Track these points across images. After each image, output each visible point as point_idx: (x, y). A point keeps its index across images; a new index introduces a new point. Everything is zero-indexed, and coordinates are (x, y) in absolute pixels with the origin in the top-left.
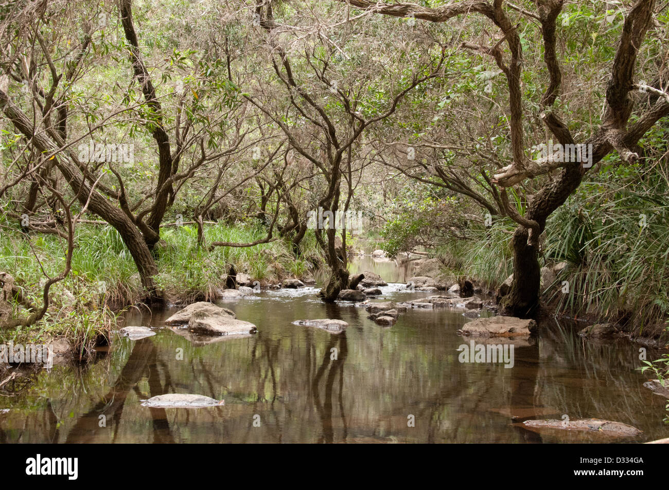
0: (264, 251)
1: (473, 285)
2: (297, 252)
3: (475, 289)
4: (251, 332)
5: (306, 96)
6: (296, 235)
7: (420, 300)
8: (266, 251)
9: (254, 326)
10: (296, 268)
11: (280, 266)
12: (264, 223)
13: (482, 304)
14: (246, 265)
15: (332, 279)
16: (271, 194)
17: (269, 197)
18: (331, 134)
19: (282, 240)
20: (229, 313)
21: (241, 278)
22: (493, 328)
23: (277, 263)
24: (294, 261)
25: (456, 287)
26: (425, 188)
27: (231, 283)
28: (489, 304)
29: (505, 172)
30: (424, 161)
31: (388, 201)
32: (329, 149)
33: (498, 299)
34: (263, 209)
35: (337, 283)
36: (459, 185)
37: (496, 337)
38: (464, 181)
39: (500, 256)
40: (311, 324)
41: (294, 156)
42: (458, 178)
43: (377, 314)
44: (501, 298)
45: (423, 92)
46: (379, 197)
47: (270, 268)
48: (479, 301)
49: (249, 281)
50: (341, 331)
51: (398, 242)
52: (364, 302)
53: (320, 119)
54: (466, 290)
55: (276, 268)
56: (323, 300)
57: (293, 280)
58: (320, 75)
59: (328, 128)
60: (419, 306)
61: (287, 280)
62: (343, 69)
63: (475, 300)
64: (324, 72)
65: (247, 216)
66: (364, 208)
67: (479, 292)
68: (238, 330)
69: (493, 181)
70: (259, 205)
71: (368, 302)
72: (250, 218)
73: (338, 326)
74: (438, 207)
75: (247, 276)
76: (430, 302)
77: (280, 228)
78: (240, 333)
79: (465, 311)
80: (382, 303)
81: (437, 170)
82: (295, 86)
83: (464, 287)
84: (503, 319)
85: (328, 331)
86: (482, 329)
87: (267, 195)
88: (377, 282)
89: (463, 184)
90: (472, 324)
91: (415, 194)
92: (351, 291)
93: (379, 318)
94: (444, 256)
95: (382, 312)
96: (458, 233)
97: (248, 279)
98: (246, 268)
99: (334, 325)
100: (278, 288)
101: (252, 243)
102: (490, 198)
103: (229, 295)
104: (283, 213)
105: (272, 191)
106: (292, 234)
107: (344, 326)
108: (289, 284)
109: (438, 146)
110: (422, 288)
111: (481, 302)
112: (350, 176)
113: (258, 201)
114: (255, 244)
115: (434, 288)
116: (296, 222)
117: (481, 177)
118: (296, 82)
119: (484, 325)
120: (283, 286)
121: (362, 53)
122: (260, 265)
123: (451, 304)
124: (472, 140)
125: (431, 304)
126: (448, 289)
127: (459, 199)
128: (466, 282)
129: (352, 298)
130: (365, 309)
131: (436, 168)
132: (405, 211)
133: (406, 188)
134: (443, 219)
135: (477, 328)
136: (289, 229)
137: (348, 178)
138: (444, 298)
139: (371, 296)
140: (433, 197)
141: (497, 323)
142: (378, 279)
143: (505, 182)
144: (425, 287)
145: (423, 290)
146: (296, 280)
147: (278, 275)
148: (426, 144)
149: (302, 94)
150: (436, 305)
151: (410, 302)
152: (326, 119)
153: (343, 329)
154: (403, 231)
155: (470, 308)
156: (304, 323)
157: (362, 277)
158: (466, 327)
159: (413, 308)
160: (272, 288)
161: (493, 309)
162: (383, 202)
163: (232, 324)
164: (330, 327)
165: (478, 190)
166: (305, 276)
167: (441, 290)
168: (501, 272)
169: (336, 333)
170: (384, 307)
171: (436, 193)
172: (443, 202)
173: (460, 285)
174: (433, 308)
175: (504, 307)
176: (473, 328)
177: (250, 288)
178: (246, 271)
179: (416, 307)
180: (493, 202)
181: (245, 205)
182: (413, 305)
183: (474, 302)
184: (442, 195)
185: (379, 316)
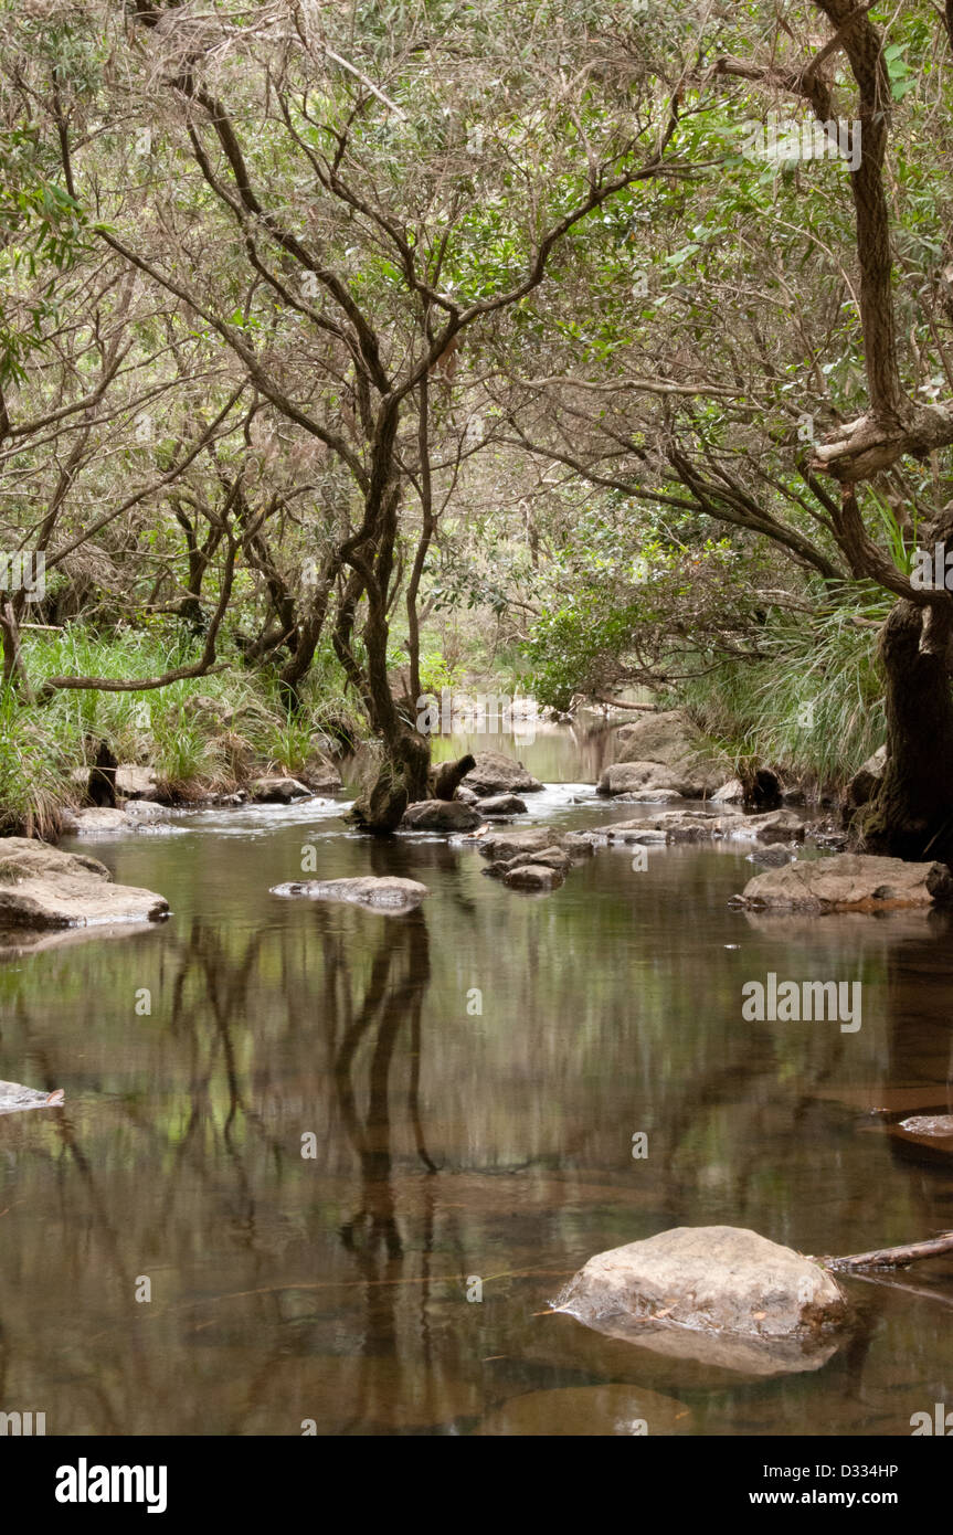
0: (196, 702)
1: (781, 782)
2: (291, 703)
3: (786, 791)
4: (153, 916)
5: (289, 243)
6: (290, 659)
7: (630, 823)
8: (202, 702)
9: (162, 899)
10: (286, 746)
11: (241, 741)
12: (198, 631)
13: (802, 830)
14: (144, 742)
15: (384, 772)
16: (214, 547)
17: (210, 556)
18: (365, 354)
19: (252, 675)
20: (91, 867)
21: (128, 777)
22: (829, 887)
23: (232, 733)
24: (280, 726)
25: (733, 788)
26: (646, 520)
27: (102, 792)
28: (823, 828)
29: (847, 437)
30: (638, 439)
31: (542, 558)
32: (364, 398)
33: (847, 813)
34: (196, 588)
35: (399, 781)
36: (737, 503)
37: (836, 912)
38: (753, 495)
39: (854, 699)
40: (325, 891)
41: (276, 435)
42: (734, 487)
43: (510, 862)
44: (853, 812)
45: (625, 232)
46: (517, 551)
47: (212, 747)
48: (794, 822)
49: (153, 787)
50: (409, 908)
51: (569, 671)
52: (476, 833)
53: (336, 313)
54: (762, 793)
55: (230, 750)
56: (362, 829)
57: (279, 782)
58: (326, 173)
59: (357, 338)
60: (629, 841)
61: (261, 782)
62: (393, 160)
63: (784, 818)
64: (336, 166)
65: (149, 611)
66: (476, 580)
67: (796, 801)
68: (114, 912)
69: (815, 463)
70: (181, 579)
71: (486, 833)
72: (158, 617)
73: (400, 895)
74: (682, 571)
75: (149, 772)
76: (658, 829)
77: (241, 643)
78: (122, 919)
79: (754, 849)
80: (526, 833)
81: (673, 463)
82: (258, 210)
83: (756, 789)
84: (855, 861)
85: (368, 908)
86: (798, 891)
87: (204, 549)
88: (516, 780)
89: (748, 503)
90: (770, 879)
91: (616, 537)
92: (438, 802)
93: (514, 871)
94: (703, 708)
95: (523, 855)
96: (738, 643)
97: (152, 781)
98: (146, 750)
99: (387, 893)
100: (235, 804)
101: (158, 679)
102: (826, 544)
103: (98, 823)
104: (251, 599)
105: (218, 540)
106: (279, 658)
107: (415, 893)
108: (267, 791)
109: (670, 388)
110: (637, 795)
111: (799, 826)
112: (427, 479)
113: (180, 570)
114: (168, 681)
115: (671, 792)
116: (288, 625)
117: (800, 486)
118: (261, 203)
119: (803, 881)
120: (249, 797)
121: (446, 112)
122: (184, 740)
123: (718, 831)
124: (769, 370)
125: (663, 834)
126: (709, 795)
127: (740, 547)
128: (759, 773)
129: (442, 823)
130: (476, 850)
131: (670, 456)
132: (591, 583)
133: (591, 520)
134: (693, 605)
135: (784, 889)
136: (270, 643)
137: (421, 485)
138: (699, 816)
139: (494, 817)
140: (668, 544)
141: (840, 872)
142: (518, 773)
143: (847, 468)
144: (646, 790)
145: (643, 799)
146: (286, 780)
147: (236, 765)
148: (636, 383)
149: (278, 237)
150: (676, 837)
151: (604, 829)
152: (351, 310)
153: (414, 902)
154: (584, 638)
155: (768, 842)
156: (304, 891)
157: (468, 763)
158: (755, 887)
159: (611, 845)
160: (218, 804)
161: (833, 842)
162: (530, 561)
163: (99, 895)
164: (376, 899)
165: (792, 521)
166: (312, 768)
167: (691, 796)
168: (854, 741)
169: (394, 913)
170: (529, 842)
171: (674, 530)
172: (695, 559)
173: (744, 783)
174: (668, 844)
175: (861, 835)
176: (773, 890)
177: (156, 805)
178: (145, 757)
179: (619, 842)
180: (835, 554)
181: (145, 581)
182: (611, 836)
183: (782, 825)
184: (693, 536)
185: (515, 866)
